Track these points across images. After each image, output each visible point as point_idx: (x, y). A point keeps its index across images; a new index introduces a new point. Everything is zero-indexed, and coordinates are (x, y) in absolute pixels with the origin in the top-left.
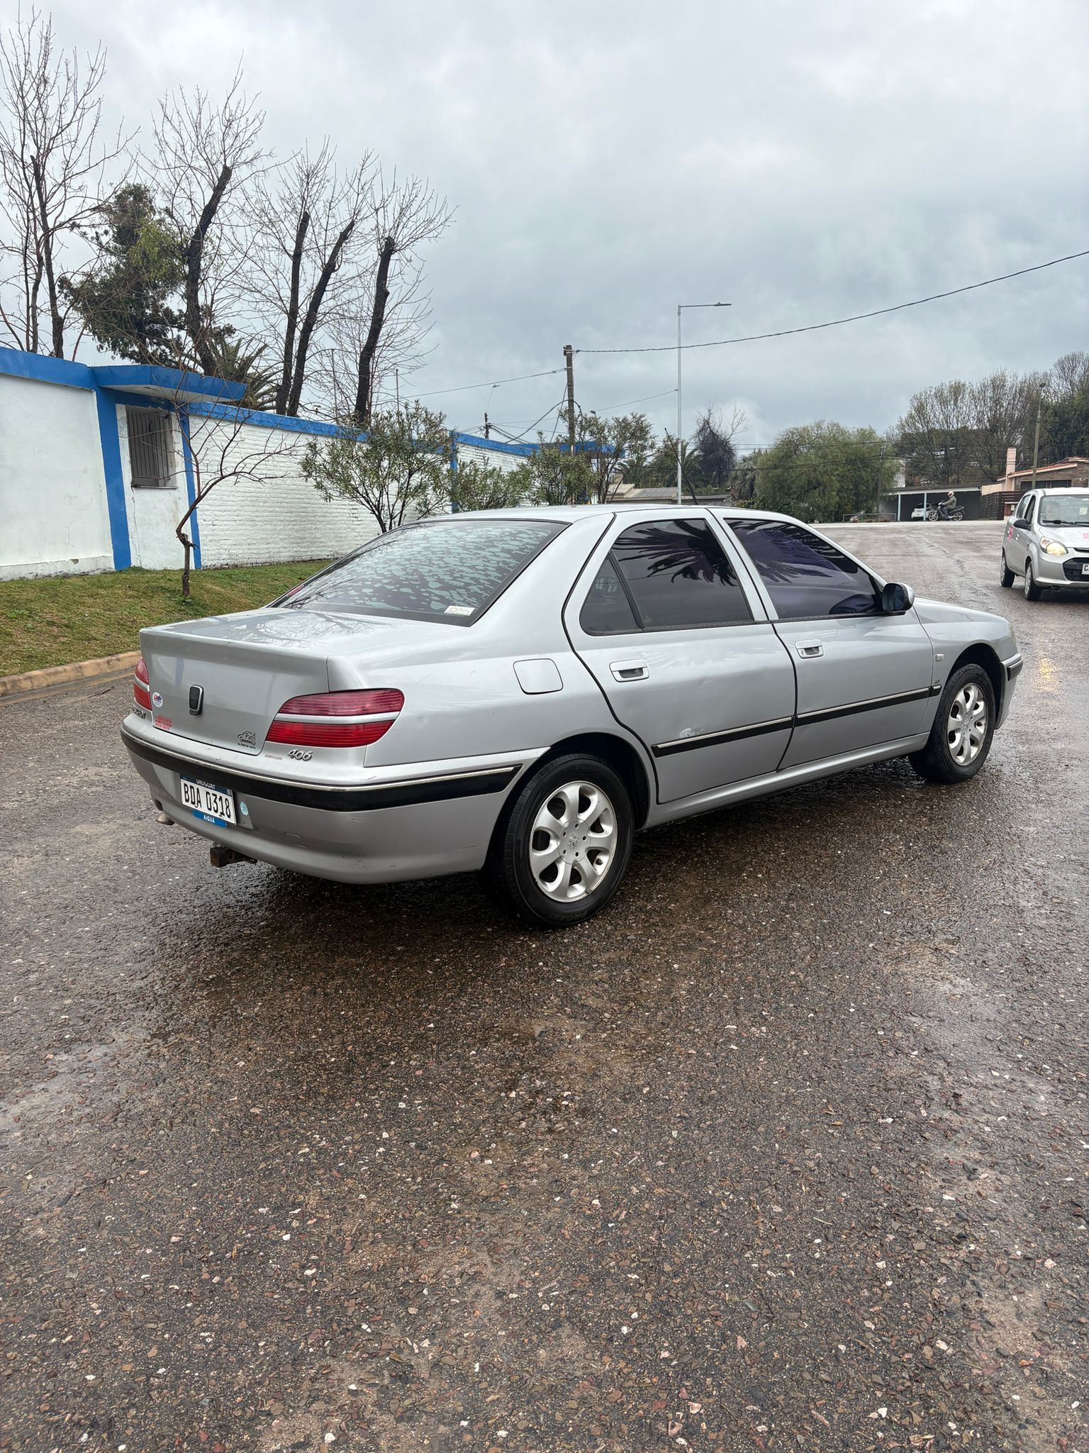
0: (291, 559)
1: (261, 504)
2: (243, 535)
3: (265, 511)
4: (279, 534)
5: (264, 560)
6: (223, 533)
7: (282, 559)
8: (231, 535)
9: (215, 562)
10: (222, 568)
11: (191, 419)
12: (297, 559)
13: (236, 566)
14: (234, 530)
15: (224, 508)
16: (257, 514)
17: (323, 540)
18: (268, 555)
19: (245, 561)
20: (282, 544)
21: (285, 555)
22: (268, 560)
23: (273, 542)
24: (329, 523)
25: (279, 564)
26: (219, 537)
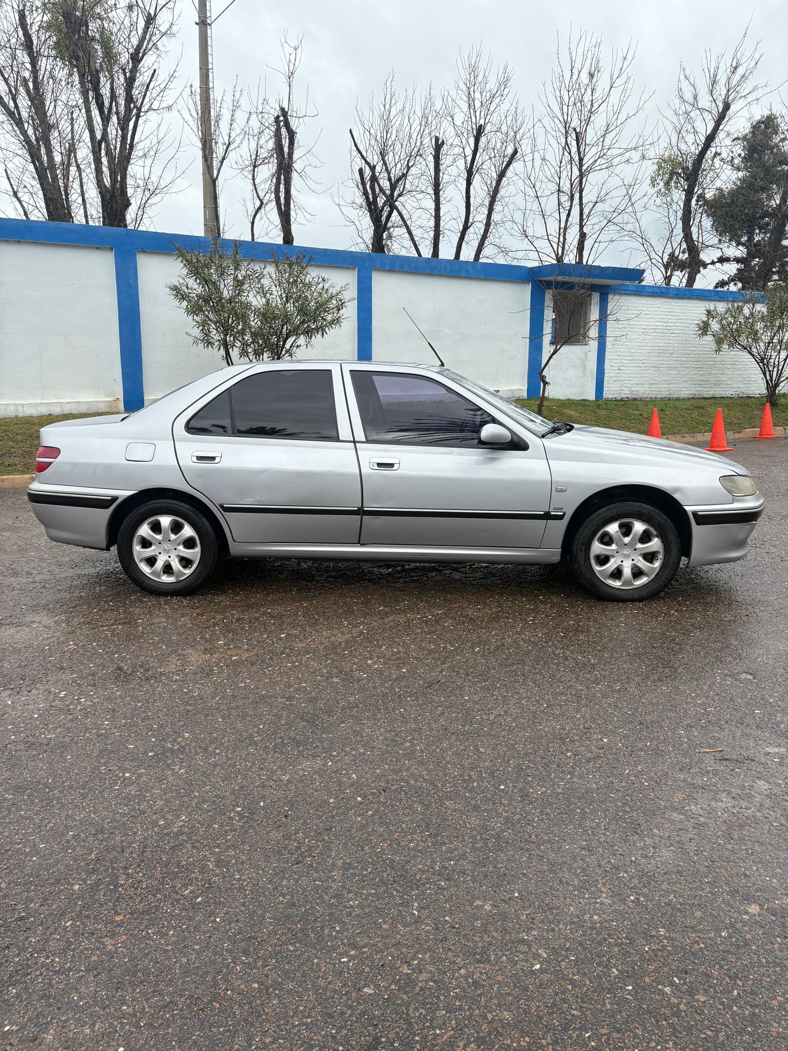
0: (692, 396)
1: (669, 355)
2: (645, 377)
3: (672, 360)
4: (682, 377)
5: (664, 396)
6: (627, 375)
7: (682, 396)
8: (635, 377)
9: (617, 396)
10: (622, 400)
11: (610, 297)
12: (697, 396)
13: (635, 399)
14: (638, 374)
15: (631, 358)
16: (662, 362)
17: (728, 383)
18: (668, 393)
19: (645, 396)
20: (684, 384)
21: (685, 393)
22: (668, 396)
23: (676, 384)
24: (738, 369)
25: (678, 399)
26: (623, 379)
